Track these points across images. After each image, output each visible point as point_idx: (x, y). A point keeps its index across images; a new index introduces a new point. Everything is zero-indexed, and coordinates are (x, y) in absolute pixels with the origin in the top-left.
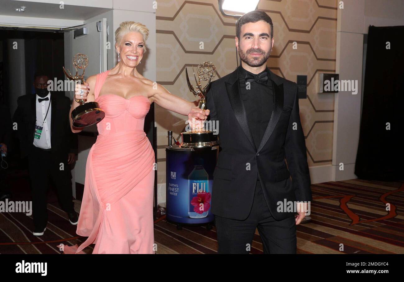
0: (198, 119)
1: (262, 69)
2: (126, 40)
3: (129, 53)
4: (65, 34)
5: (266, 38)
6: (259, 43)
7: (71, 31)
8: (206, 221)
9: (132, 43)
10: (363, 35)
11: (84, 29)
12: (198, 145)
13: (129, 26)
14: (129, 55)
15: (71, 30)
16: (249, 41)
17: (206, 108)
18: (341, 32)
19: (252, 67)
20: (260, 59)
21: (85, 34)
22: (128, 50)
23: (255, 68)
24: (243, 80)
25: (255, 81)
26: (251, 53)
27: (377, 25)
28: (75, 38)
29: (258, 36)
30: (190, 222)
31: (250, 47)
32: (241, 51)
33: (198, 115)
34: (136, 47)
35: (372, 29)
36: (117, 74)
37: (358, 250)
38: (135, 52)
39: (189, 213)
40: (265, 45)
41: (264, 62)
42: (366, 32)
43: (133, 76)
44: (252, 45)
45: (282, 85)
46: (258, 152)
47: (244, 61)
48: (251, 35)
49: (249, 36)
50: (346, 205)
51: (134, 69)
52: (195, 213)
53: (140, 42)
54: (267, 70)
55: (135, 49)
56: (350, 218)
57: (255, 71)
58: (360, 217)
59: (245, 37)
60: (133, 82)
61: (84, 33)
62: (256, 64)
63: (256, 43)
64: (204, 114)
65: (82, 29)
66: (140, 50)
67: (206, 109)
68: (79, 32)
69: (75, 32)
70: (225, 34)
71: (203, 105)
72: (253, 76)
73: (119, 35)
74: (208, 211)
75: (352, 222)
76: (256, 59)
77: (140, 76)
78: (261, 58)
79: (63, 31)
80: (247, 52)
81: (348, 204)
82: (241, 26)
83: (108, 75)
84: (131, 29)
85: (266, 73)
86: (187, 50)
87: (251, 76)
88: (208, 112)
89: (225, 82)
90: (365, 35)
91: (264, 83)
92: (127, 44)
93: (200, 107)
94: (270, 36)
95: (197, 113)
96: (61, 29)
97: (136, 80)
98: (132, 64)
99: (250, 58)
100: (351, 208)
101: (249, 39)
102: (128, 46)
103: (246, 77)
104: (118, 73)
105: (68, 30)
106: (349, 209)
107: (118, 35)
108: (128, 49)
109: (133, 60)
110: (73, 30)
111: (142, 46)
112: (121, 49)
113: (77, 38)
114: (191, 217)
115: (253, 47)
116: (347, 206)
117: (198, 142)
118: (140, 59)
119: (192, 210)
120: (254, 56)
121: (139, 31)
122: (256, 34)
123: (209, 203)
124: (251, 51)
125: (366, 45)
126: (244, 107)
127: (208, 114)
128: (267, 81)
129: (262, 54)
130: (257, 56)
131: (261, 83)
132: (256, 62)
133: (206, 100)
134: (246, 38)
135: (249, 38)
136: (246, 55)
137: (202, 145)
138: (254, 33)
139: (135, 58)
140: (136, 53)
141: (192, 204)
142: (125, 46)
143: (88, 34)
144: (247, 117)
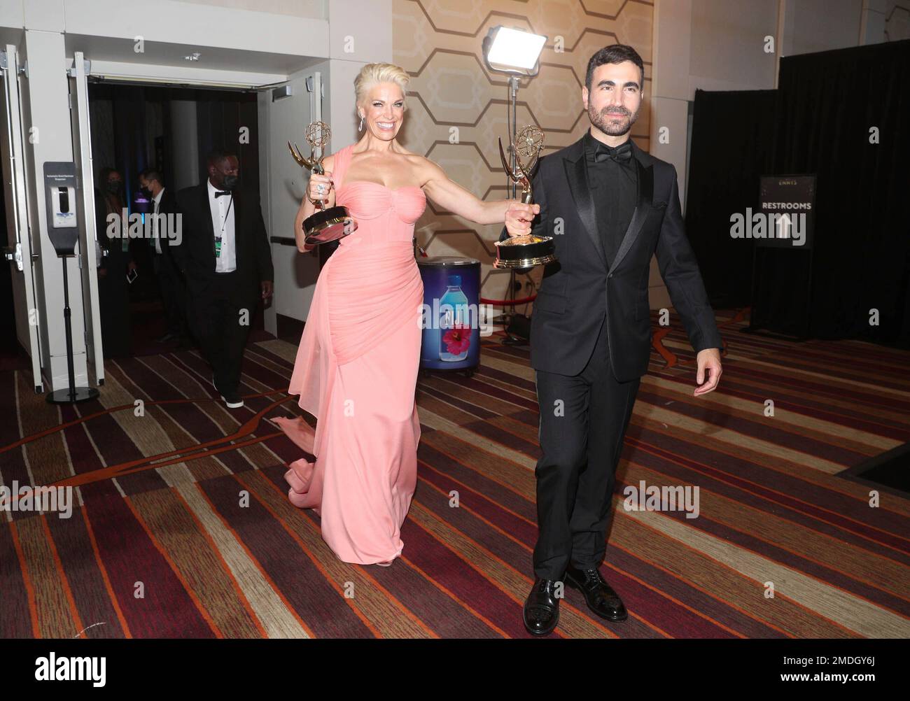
0: (522, 220)
1: (623, 140)
2: (375, 98)
3: (381, 119)
4: (260, 96)
5: (634, 90)
6: (622, 98)
7: (268, 91)
8: (465, 365)
9: (384, 102)
10: (687, 103)
11: (287, 87)
12: (523, 264)
13: (377, 73)
14: (380, 122)
15: (269, 89)
16: (606, 92)
17: (532, 202)
18: (658, 97)
19: (609, 136)
20: (623, 124)
21: (288, 96)
22: (378, 113)
23: (614, 137)
24: (592, 156)
25: (611, 158)
26: (609, 113)
27: (706, 88)
28: (273, 101)
29: (622, 85)
30: (442, 366)
31: (608, 104)
32: (593, 109)
33: (523, 215)
34: (392, 108)
35: (699, 93)
36: (366, 151)
37: (671, 400)
38: (390, 117)
39: (440, 354)
40: (632, 101)
41: (628, 129)
42: (691, 97)
43: (394, 152)
44: (612, 100)
45: (651, 167)
46: (611, 271)
47: (596, 126)
48: (611, 83)
49: (607, 86)
50: (660, 341)
51: (392, 143)
52: (449, 353)
53: (398, 99)
54: (629, 142)
55: (390, 112)
56: (664, 359)
57: (612, 142)
58: (677, 356)
59: (601, 86)
60: (394, 163)
61: (288, 94)
62: (616, 132)
63: (618, 97)
64: (531, 212)
65: (284, 88)
66: (398, 112)
67: (534, 203)
68: (279, 93)
69: (273, 91)
70: (494, 98)
71: (528, 197)
72: (608, 150)
73: (361, 88)
74: (467, 352)
75: (665, 365)
76: (616, 123)
77: (402, 150)
78: (624, 121)
79: (256, 90)
80: (602, 110)
81: (663, 341)
82: (594, 68)
83: (353, 154)
84: (380, 76)
85: (629, 146)
86: (438, 120)
87: (605, 149)
88: (536, 209)
89: (564, 159)
90: (690, 103)
91: (623, 162)
92: (375, 105)
93: (524, 201)
94: (639, 87)
95: (520, 211)
96: (254, 88)
97: (399, 158)
98: (387, 135)
99: (608, 121)
100: (666, 345)
101: (607, 91)
102: (377, 108)
103: (598, 150)
104: (368, 148)
105: (263, 89)
106: (664, 347)
107: (359, 88)
108: (378, 111)
109: (388, 130)
110: (272, 90)
111: (401, 104)
112: (367, 112)
113: (276, 101)
114: (442, 359)
115: (613, 102)
116: (662, 344)
117: (523, 259)
118: (399, 125)
119: (444, 350)
120: (614, 118)
121: (394, 80)
122: (619, 82)
123: (468, 340)
124: (607, 110)
125: (692, 117)
126: (592, 198)
127: (537, 212)
128: (629, 159)
129: (626, 115)
130: (619, 119)
131: (619, 161)
132: (616, 128)
133: (533, 188)
134: (602, 89)
135: (608, 88)
136: (600, 117)
137: (530, 262)
138: (615, 81)
139: (391, 126)
140: (393, 118)
141: (445, 341)
142: (372, 107)
143: (293, 94)
144: (597, 214)
